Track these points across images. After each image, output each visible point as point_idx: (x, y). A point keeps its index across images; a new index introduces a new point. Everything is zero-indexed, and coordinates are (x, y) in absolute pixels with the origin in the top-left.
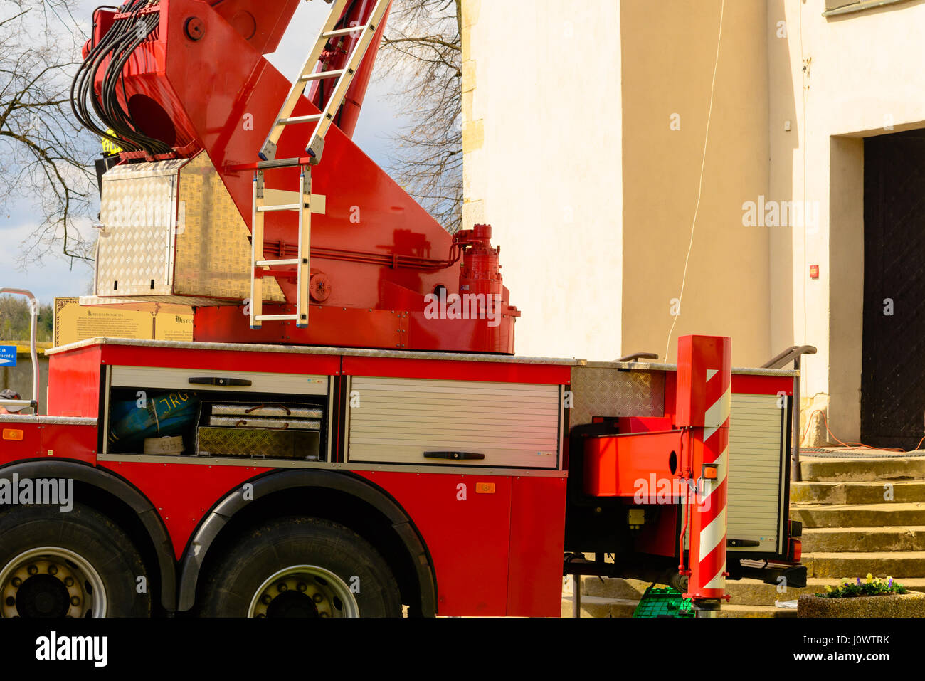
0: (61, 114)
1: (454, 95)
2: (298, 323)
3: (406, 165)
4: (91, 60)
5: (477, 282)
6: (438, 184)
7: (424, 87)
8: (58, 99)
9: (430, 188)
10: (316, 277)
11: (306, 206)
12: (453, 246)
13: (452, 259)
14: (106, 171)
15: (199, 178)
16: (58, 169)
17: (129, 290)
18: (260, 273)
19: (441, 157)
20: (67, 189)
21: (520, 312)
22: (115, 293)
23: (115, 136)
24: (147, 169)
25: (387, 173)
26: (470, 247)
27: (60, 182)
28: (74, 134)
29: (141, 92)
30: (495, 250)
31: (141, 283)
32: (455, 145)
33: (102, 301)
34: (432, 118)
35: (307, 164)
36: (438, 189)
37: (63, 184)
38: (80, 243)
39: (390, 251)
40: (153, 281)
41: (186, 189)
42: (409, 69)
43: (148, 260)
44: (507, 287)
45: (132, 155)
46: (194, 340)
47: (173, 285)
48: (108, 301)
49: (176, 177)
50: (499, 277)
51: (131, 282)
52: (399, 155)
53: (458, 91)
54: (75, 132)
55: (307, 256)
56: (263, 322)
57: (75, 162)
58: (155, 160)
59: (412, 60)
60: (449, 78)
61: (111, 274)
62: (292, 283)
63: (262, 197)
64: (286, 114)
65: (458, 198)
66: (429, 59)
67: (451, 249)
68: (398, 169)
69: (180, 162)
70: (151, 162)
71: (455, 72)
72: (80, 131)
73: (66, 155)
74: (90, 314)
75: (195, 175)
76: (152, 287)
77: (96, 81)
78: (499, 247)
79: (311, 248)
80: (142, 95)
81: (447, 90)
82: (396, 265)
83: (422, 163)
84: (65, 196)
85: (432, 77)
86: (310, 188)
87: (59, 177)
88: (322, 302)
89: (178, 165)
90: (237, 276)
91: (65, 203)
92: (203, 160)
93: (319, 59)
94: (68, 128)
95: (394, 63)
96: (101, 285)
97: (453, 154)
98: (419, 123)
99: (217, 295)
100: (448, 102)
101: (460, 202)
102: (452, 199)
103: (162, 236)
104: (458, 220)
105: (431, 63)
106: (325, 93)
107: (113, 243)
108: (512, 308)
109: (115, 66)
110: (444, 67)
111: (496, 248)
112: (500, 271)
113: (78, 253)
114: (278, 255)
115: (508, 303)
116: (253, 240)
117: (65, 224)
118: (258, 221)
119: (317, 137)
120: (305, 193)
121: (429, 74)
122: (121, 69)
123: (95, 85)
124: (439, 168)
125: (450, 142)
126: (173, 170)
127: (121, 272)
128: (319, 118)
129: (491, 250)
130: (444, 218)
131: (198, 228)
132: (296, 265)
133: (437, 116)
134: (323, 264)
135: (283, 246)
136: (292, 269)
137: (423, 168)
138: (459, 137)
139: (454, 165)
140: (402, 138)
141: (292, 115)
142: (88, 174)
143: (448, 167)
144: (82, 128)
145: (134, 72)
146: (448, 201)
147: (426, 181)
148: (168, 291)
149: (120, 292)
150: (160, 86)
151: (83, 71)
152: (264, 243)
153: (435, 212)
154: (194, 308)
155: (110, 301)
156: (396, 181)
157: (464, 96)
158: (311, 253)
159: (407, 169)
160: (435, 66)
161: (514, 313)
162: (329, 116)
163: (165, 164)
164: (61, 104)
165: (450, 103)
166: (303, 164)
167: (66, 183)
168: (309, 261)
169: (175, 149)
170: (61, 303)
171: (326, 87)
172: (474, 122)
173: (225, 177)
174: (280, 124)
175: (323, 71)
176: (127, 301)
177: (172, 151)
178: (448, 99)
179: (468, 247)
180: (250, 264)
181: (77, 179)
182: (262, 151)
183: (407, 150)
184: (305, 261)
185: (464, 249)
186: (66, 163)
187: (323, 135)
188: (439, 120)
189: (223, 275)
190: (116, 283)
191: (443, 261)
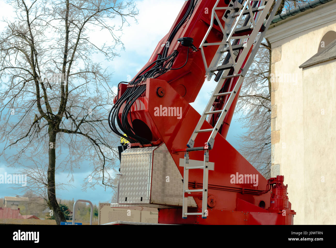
0: (102, 125)
1: (267, 120)
2: (202, 216)
3: (246, 149)
4: (117, 104)
5: (278, 200)
6: (260, 157)
7: (255, 116)
8: (101, 119)
9: (257, 158)
10: (210, 197)
11: (207, 167)
12: (268, 184)
13: (267, 190)
14: (123, 151)
15: (162, 155)
16: (100, 148)
17: (132, 201)
18: (186, 195)
19: (261, 145)
20: (104, 157)
21: (296, 212)
22: (126, 202)
23: (127, 136)
24: (139, 151)
25: (239, 152)
26: (275, 185)
27: (101, 154)
28: (107, 134)
29: (138, 118)
30: (285, 186)
31: (137, 198)
32: (267, 140)
33: (120, 206)
34: (258, 129)
35: (207, 149)
36: (260, 159)
37: (103, 154)
38: (109, 180)
39: (241, 186)
40: (142, 198)
41: (156, 159)
42: (249, 108)
43: (140, 189)
44: (290, 202)
45: (134, 144)
46: (159, 223)
47: (150, 199)
48: (122, 206)
49: (152, 154)
50: (287, 198)
51: (133, 198)
52: (244, 144)
53: (269, 118)
54: (108, 133)
55: (207, 189)
56: (188, 216)
57: (108, 146)
58: (143, 147)
59: (249, 105)
60: (265, 112)
61: (124, 194)
62: (200, 199)
63: (188, 163)
64: (198, 128)
65: (268, 163)
66: (257, 104)
67: (267, 186)
68: (243, 150)
69: (154, 148)
70: (141, 148)
71: (267, 110)
72: (110, 133)
73: (104, 143)
74: (114, 210)
75: (160, 153)
76: (141, 200)
77: (119, 113)
78: (287, 185)
79: (208, 185)
80: (138, 119)
81: (264, 117)
82: (243, 192)
83: (253, 148)
84: (103, 159)
85: (258, 112)
86: (208, 160)
87: (101, 152)
88: (212, 207)
89: (153, 149)
90: (177, 196)
91: (103, 162)
92: (163, 147)
93: (213, 105)
94: (105, 131)
95: (242, 105)
96: (120, 199)
97: (266, 144)
98: (252, 131)
99: (168, 204)
100: (265, 122)
101: (270, 165)
102: (266, 163)
103: (146, 179)
104: (268, 172)
105: (258, 106)
106: (215, 120)
107: (125, 181)
108: (293, 211)
109: (127, 107)
110: (263, 107)
111: (286, 185)
112: (288, 195)
113: (109, 184)
114: (194, 188)
115: (291, 209)
116: (184, 181)
117: (103, 172)
118: (186, 173)
119: (211, 138)
120: (206, 161)
121: (257, 110)
122: (130, 109)
123: (119, 115)
124: (260, 150)
125: (265, 139)
126: (151, 151)
127: (128, 194)
128: (212, 130)
129: (284, 186)
130: (263, 171)
131: (161, 176)
132: (202, 192)
133: (260, 128)
134: (213, 192)
135: (196, 184)
136: (200, 194)
137: (254, 150)
138: (269, 137)
139: (267, 149)
140: (245, 137)
141: (201, 129)
142: (113, 151)
143: (264, 150)
144: (111, 131)
145: (135, 110)
146: (264, 164)
147: (255, 155)
148: (148, 202)
149: (128, 202)
150: (146, 116)
151: (114, 109)
152: (189, 182)
153: (259, 168)
154: (159, 209)
155: (124, 206)
156: (242, 155)
157: (272, 120)
158: (208, 187)
159: (247, 150)
160: (259, 107)
161: (293, 213)
162: (216, 129)
163: (147, 149)
164: (102, 121)
165: (265, 123)
166: (205, 149)
167: (104, 154)
168: (207, 190)
169: (152, 142)
170: (102, 205)
171: (215, 117)
172: (276, 131)
173: (173, 155)
174: (196, 132)
175: (214, 110)
176: (130, 206)
177: (150, 143)
178: (264, 121)
179: (274, 185)
180: (183, 191)
181: (109, 152)
182: (188, 144)
183: (247, 142)
184: (206, 190)
185: (273, 186)
186: (104, 146)
187: (214, 138)
188: (261, 130)
189: (171, 196)
190: (126, 198)
191: (264, 191)
